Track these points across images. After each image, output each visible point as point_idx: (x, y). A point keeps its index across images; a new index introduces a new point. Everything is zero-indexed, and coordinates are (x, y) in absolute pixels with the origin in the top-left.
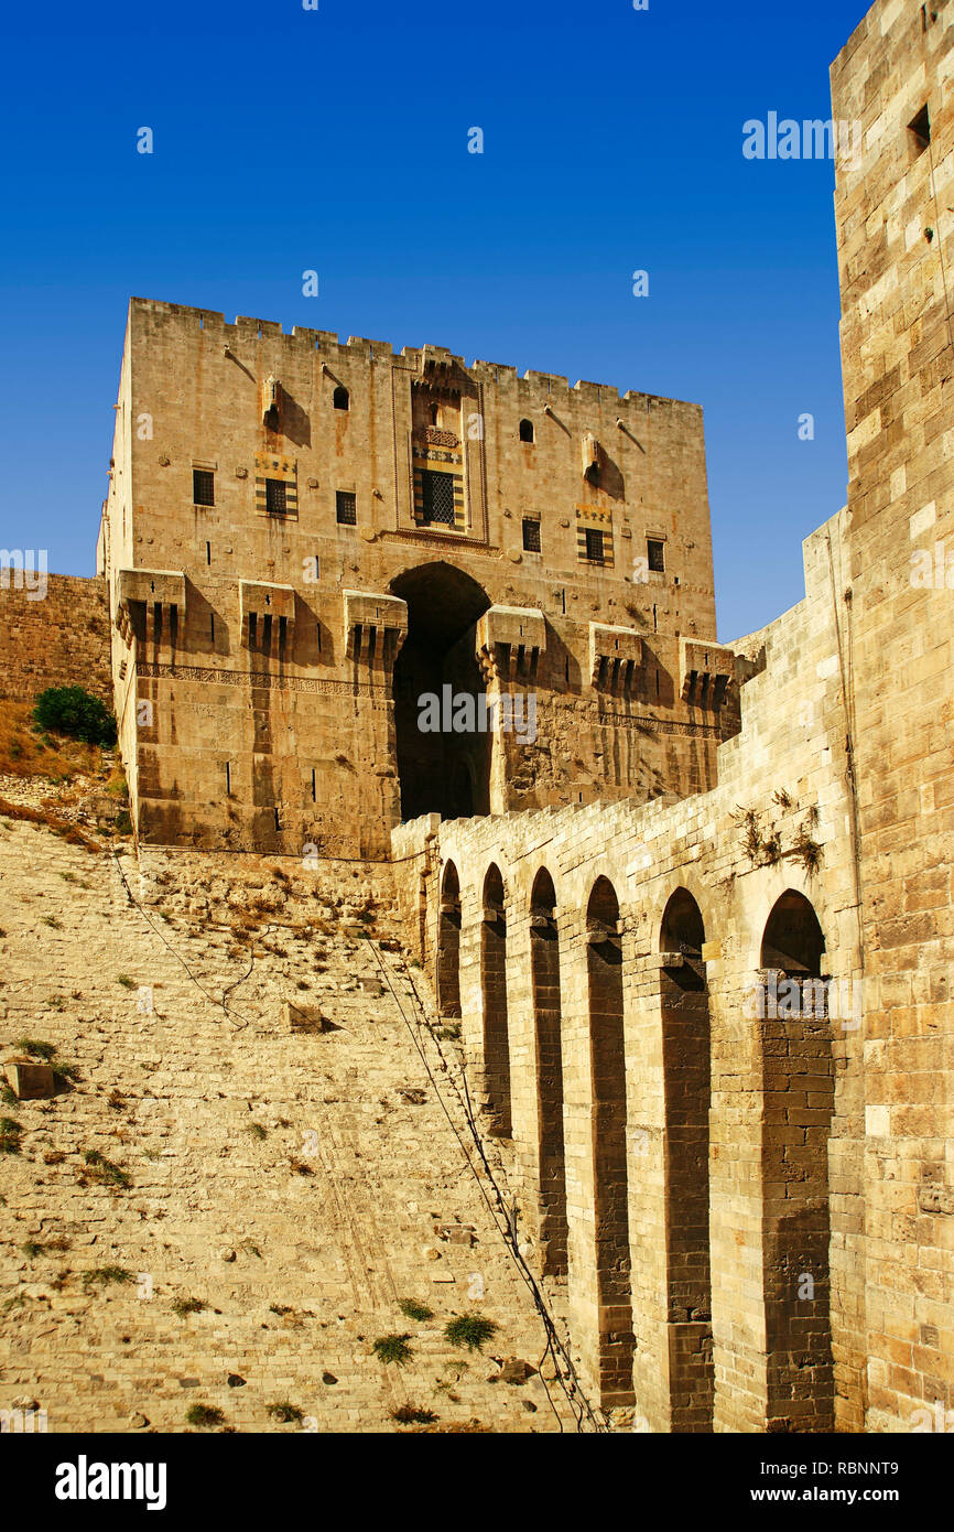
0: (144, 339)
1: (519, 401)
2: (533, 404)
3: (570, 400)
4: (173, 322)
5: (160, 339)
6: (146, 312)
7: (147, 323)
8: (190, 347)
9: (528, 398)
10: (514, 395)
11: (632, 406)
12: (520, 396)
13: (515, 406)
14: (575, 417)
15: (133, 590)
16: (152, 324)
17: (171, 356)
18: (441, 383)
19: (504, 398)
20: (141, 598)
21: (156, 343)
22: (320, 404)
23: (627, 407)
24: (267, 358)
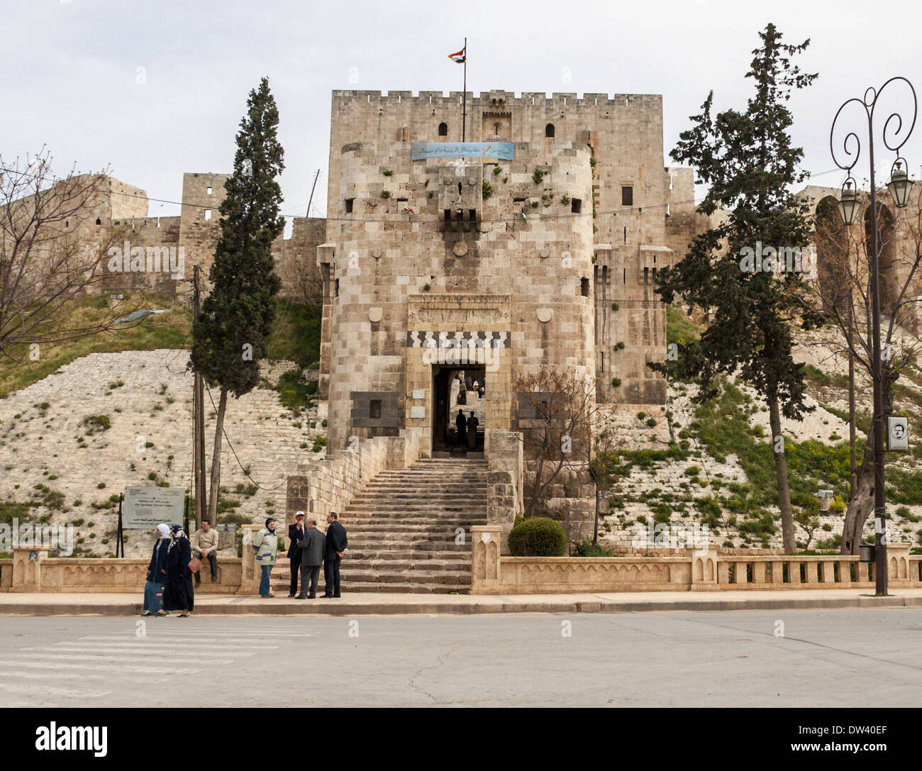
0: (338, 113)
1: (546, 113)
2: (554, 113)
3: (578, 107)
4: (353, 101)
5: (346, 111)
6: (339, 97)
7: (340, 103)
8: (362, 113)
9: (552, 110)
10: (543, 110)
11: (616, 103)
12: (547, 109)
13: (544, 116)
14: (579, 116)
15: (323, 257)
16: (343, 104)
17: (351, 120)
18: (500, 111)
19: (537, 113)
20: (327, 262)
21: (344, 114)
22: (431, 134)
23: (613, 104)
24: (403, 113)
